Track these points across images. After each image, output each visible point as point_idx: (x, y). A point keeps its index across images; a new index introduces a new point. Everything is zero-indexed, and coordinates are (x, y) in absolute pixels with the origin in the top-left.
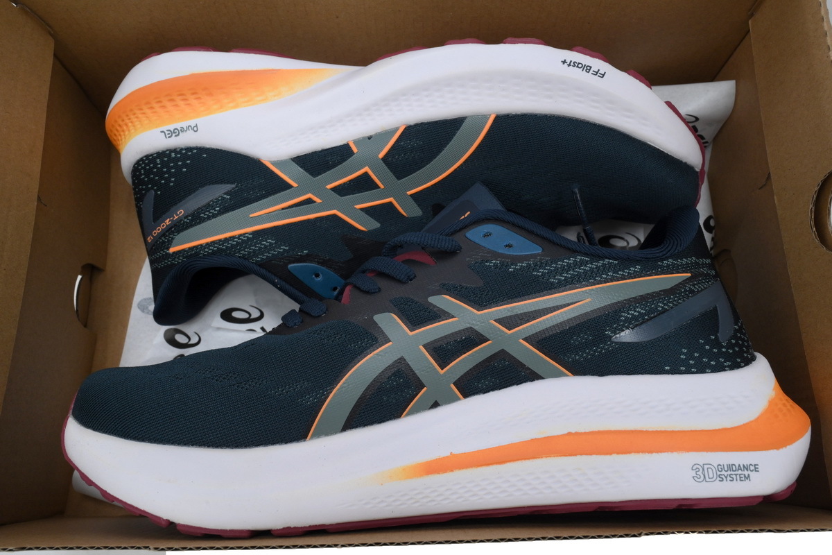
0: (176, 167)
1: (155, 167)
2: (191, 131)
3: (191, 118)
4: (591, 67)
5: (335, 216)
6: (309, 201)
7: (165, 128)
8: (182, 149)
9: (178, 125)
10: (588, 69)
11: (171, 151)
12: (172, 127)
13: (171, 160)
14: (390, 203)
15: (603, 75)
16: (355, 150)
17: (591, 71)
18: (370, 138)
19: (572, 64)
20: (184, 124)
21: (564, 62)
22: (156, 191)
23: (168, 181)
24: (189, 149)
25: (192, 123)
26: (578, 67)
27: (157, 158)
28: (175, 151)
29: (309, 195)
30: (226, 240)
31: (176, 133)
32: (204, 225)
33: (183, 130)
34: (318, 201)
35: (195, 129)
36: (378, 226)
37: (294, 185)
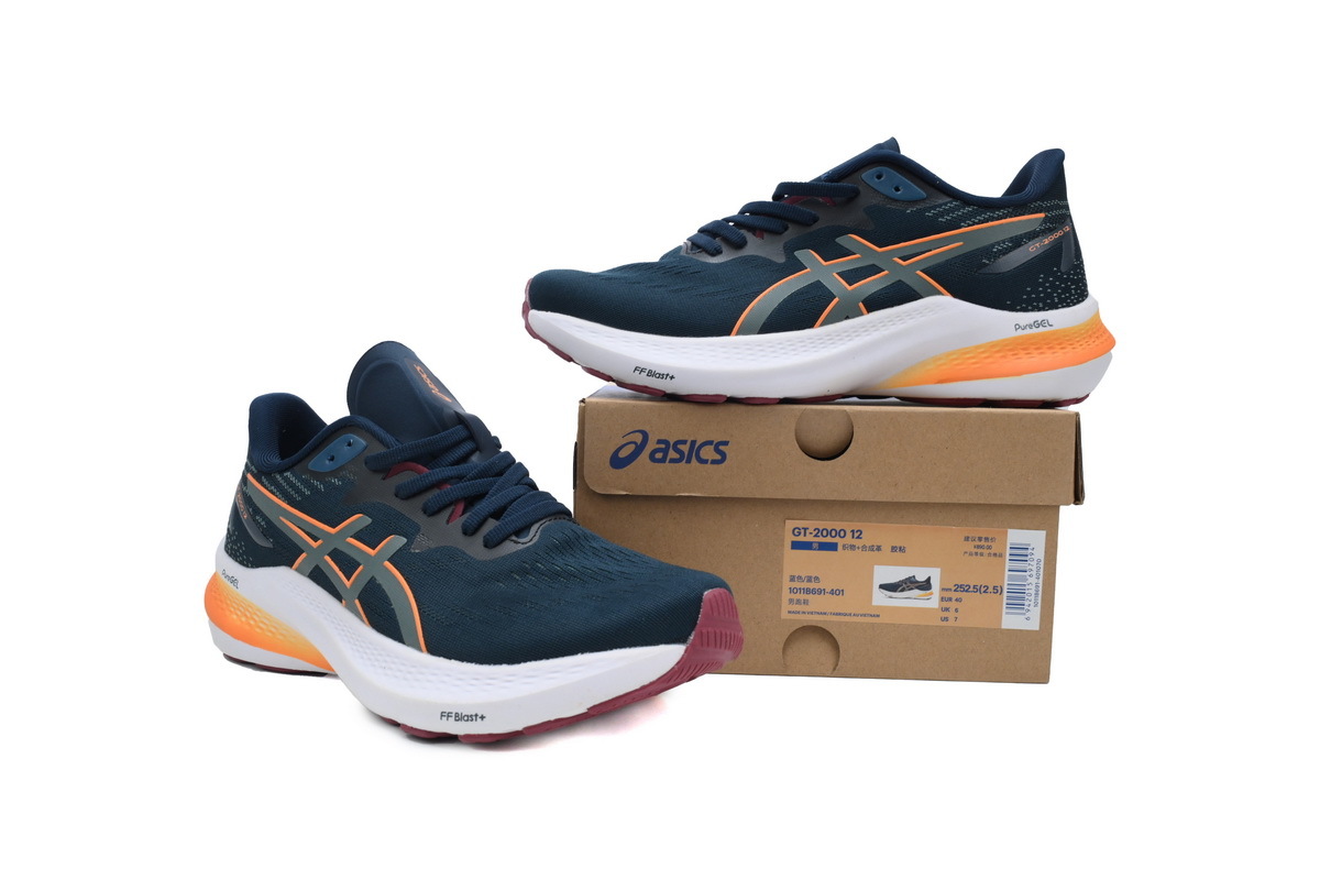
0: (1038, 293)
1: (1059, 295)
2: (1021, 325)
3: (1021, 336)
4: (647, 376)
5: (880, 247)
6: (904, 258)
7: (1048, 329)
8: (1033, 311)
9: (1035, 330)
10: (651, 374)
11: (1043, 311)
12: (1041, 329)
13: (1043, 300)
14: (826, 261)
15: (636, 369)
16: (861, 305)
17: (647, 372)
18: (847, 318)
19: (665, 377)
20: (1028, 331)
21: (672, 378)
22: (1059, 272)
23: (1046, 280)
24: (1024, 309)
25: (1020, 332)
26: (660, 375)
27: (1058, 304)
28: (1040, 310)
29: (904, 263)
31: (1039, 324)
33: (1031, 326)
34: (896, 259)
35: (1018, 326)
36: (837, 240)
37: (919, 272)
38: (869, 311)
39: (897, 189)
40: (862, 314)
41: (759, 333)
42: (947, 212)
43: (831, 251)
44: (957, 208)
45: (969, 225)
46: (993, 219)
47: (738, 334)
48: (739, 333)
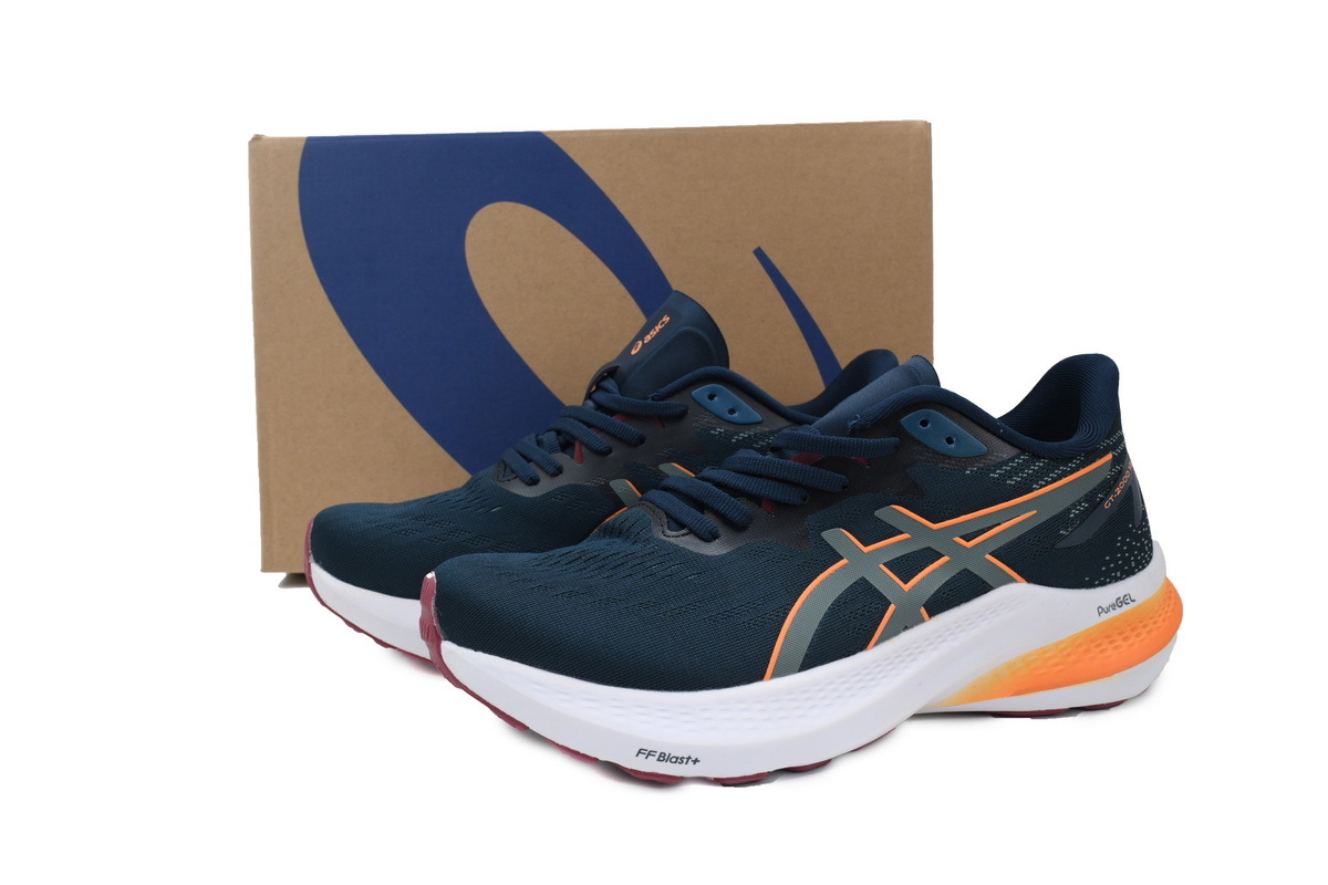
0: (1115, 560)
1: (1136, 556)
2: (1104, 607)
3: (1106, 622)
4: (658, 760)
5: (934, 523)
6: (968, 538)
7: (1132, 605)
8: (1110, 583)
9: (1119, 611)
10: (663, 757)
11: (1121, 579)
12: (1125, 608)
13: (1120, 568)
14: (866, 545)
15: (639, 752)
16: (923, 610)
17: (657, 755)
18: (906, 628)
19: (685, 761)
20: (1113, 614)
21: (696, 761)
22: (1134, 527)
23: (1123, 542)
24: (1103, 584)
25: (1105, 617)
26: (677, 758)
27: (1135, 568)
28: (1117, 579)
29: (969, 545)
30: (1060, 477)
31: (1121, 602)
32: (1083, 493)
33: (1113, 606)
34: (957, 539)
35: (1101, 610)
36: (876, 513)
37: (989, 557)
38: (932, 613)
39: (950, 441)
40: (923, 621)
41: (800, 671)
42: (1015, 471)
43: (872, 531)
44: (1026, 465)
45: (1042, 486)
46: (1065, 474)
47: (775, 675)
48: (777, 674)
